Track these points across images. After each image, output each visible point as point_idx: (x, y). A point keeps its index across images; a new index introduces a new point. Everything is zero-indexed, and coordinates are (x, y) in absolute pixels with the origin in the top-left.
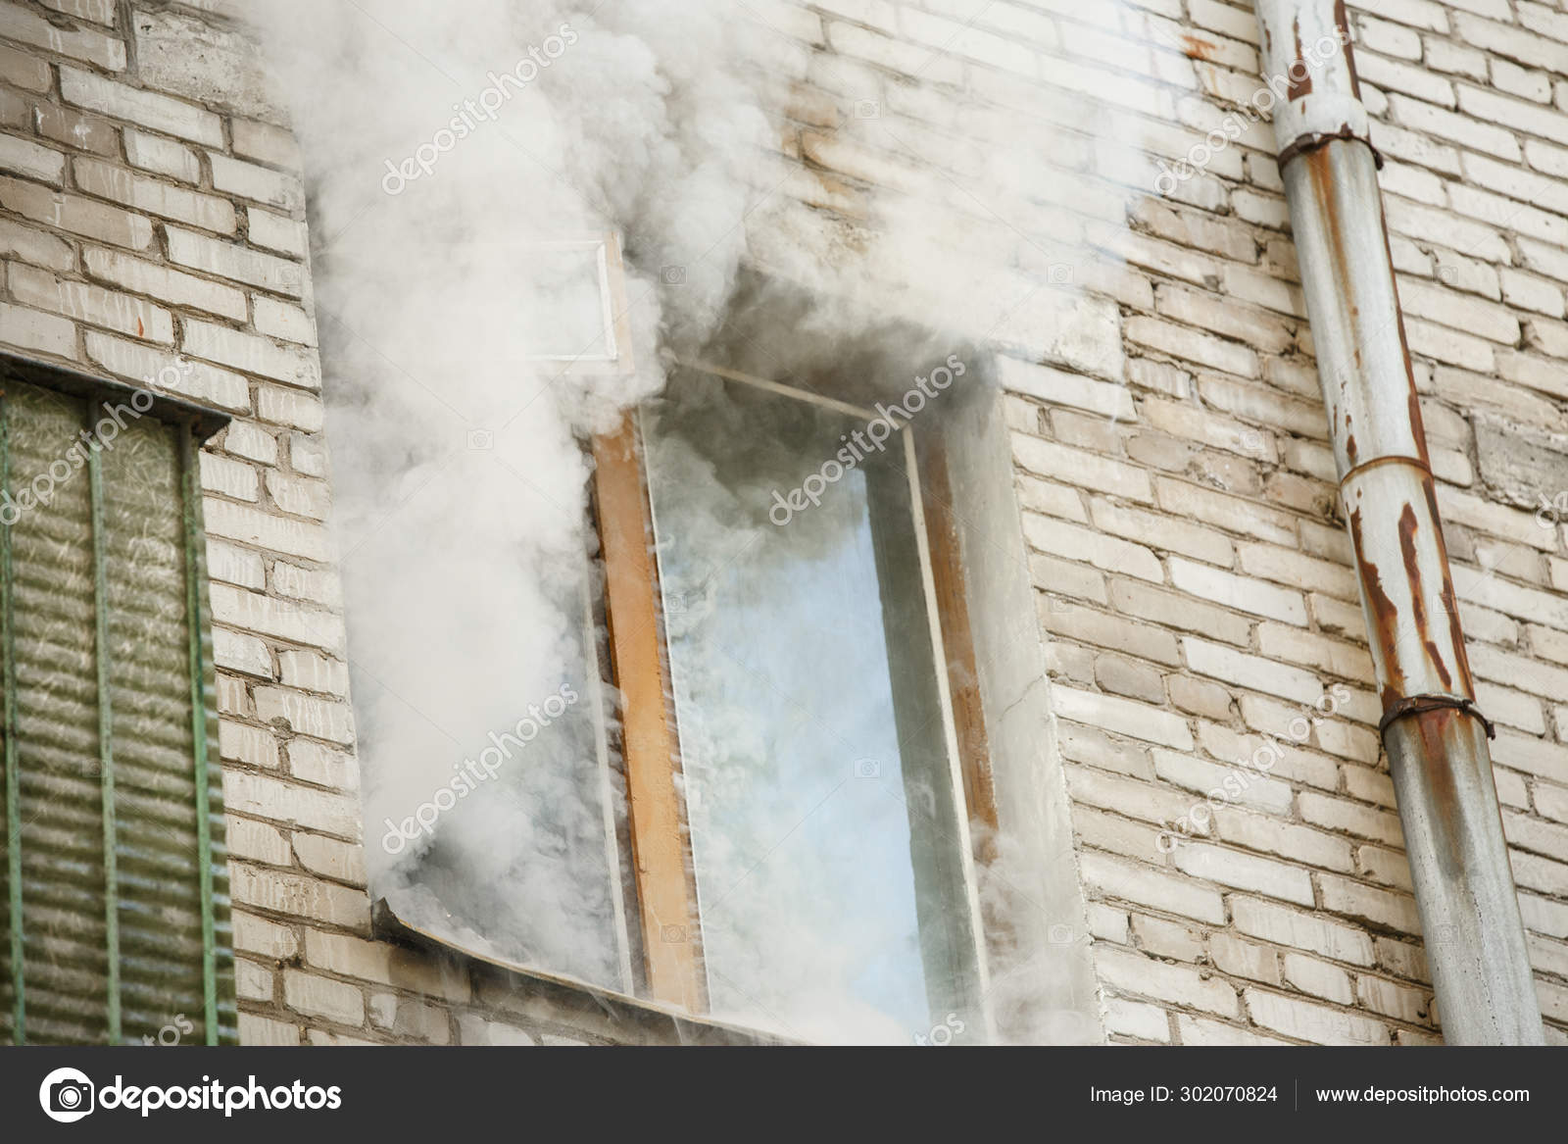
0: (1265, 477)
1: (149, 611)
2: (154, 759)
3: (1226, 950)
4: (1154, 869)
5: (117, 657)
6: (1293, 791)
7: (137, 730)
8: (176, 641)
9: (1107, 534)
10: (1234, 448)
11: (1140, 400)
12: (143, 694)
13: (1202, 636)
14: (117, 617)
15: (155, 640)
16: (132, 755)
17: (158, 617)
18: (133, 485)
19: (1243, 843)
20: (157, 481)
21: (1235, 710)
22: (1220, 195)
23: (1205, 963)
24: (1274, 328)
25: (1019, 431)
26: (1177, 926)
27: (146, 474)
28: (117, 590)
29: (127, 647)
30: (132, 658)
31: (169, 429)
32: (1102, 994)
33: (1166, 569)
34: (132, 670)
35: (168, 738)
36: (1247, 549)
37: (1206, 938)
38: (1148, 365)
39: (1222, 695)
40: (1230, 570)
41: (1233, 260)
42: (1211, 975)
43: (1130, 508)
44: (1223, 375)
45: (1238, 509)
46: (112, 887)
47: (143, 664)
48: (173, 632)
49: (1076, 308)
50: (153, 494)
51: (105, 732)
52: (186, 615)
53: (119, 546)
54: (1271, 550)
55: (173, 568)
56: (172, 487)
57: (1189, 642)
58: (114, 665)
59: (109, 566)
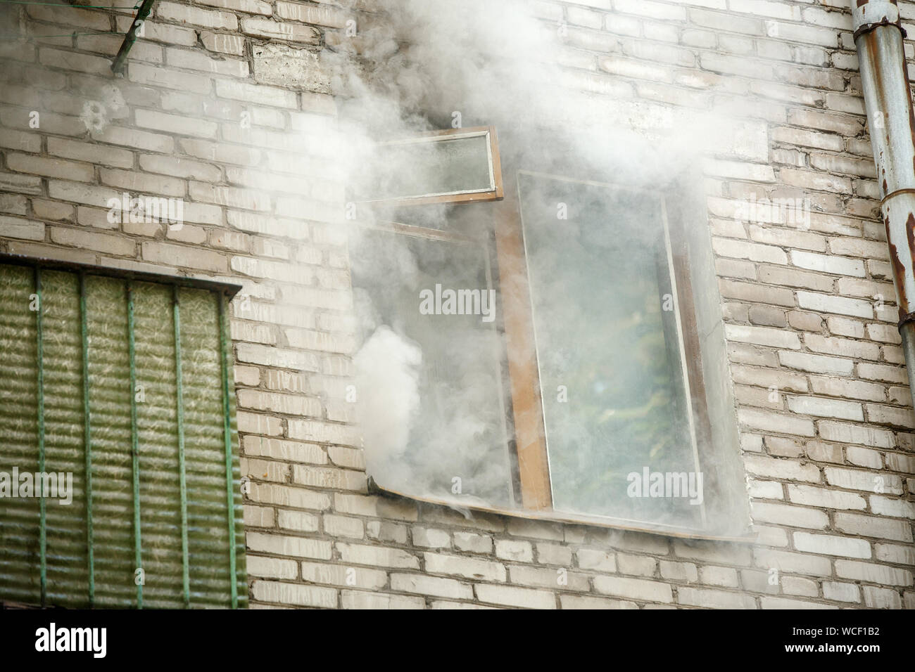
0: (846, 202)
1: (204, 385)
2: (206, 457)
3: (815, 449)
4: (777, 412)
5: (188, 409)
6: (854, 363)
7: (198, 444)
8: (217, 398)
9: (758, 243)
10: (829, 189)
11: (778, 171)
12: (201, 426)
13: (808, 289)
14: (188, 390)
15: (206, 399)
16: (195, 456)
17: (208, 387)
18: (196, 324)
19: (826, 393)
20: (208, 320)
21: (824, 325)
22: (825, 57)
23: (804, 457)
24: (852, 123)
25: (711, 196)
26: (789, 440)
27: (202, 318)
28: (188, 377)
29: (193, 404)
30: (196, 409)
31: (214, 294)
32: (748, 479)
33: (789, 257)
34: (195, 414)
35: (213, 445)
36: (834, 241)
37: (804, 444)
38: (782, 152)
39: (817, 318)
40: (824, 253)
41: (831, 90)
42: (807, 462)
43: (771, 228)
44: (824, 152)
45: (830, 221)
46: (185, 522)
47: (201, 411)
48: (215, 394)
49: (744, 128)
50: (205, 327)
51: (182, 447)
52: (222, 385)
53: (189, 355)
54: (847, 240)
55: (215, 362)
56: (215, 322)
57: (800, 293)
58: (186, 413)
59: (183, 366)
